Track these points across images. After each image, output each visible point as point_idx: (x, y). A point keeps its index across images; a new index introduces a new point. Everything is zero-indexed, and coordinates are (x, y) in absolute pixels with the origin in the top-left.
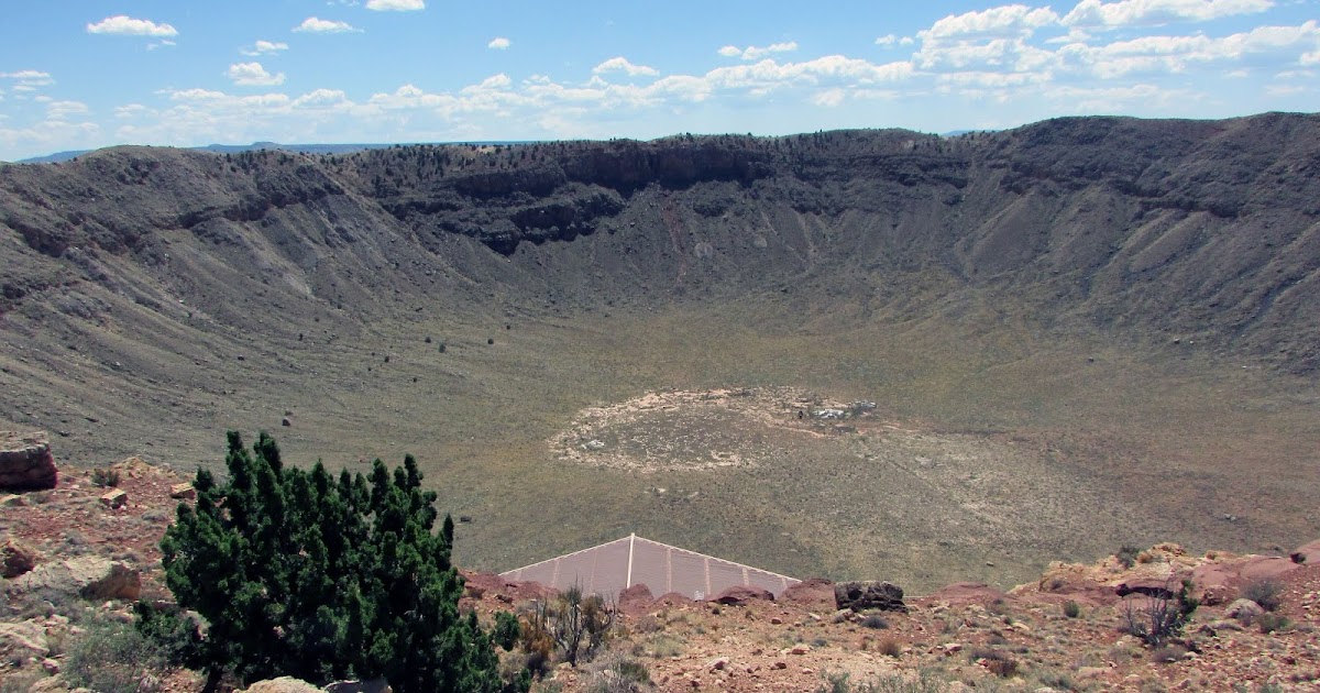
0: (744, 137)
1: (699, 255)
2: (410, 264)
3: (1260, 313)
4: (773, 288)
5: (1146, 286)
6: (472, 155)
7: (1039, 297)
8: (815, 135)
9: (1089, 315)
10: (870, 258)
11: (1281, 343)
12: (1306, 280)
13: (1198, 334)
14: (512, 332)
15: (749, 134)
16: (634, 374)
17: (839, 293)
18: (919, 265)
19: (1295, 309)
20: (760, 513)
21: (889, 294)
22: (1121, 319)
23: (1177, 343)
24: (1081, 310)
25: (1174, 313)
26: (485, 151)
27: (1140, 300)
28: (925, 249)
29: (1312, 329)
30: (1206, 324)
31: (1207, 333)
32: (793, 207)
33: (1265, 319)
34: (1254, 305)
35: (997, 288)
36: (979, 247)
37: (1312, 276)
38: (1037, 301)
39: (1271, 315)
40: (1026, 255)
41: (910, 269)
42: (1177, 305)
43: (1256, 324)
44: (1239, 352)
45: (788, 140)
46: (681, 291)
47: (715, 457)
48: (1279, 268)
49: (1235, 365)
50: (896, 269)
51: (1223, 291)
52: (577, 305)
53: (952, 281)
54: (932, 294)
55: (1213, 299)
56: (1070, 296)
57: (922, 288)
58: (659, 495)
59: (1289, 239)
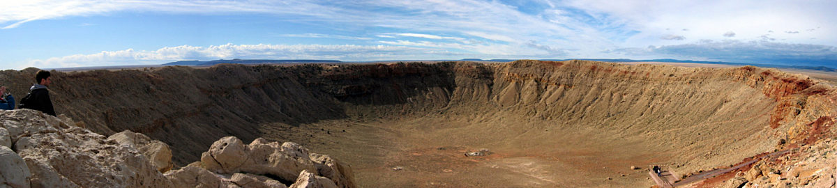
1: (408, 101)
13: (572, 120)
14: (349, 127)
24: (536, 116)
25: (563, 115)
29: (599, 116)
30: (573, 117)
31: (574, 119)
36: (502, 98)
43: (585, 116)
44: (584, 124)
48: (586, 101)
51: (574, 108)
59: (586, 93)
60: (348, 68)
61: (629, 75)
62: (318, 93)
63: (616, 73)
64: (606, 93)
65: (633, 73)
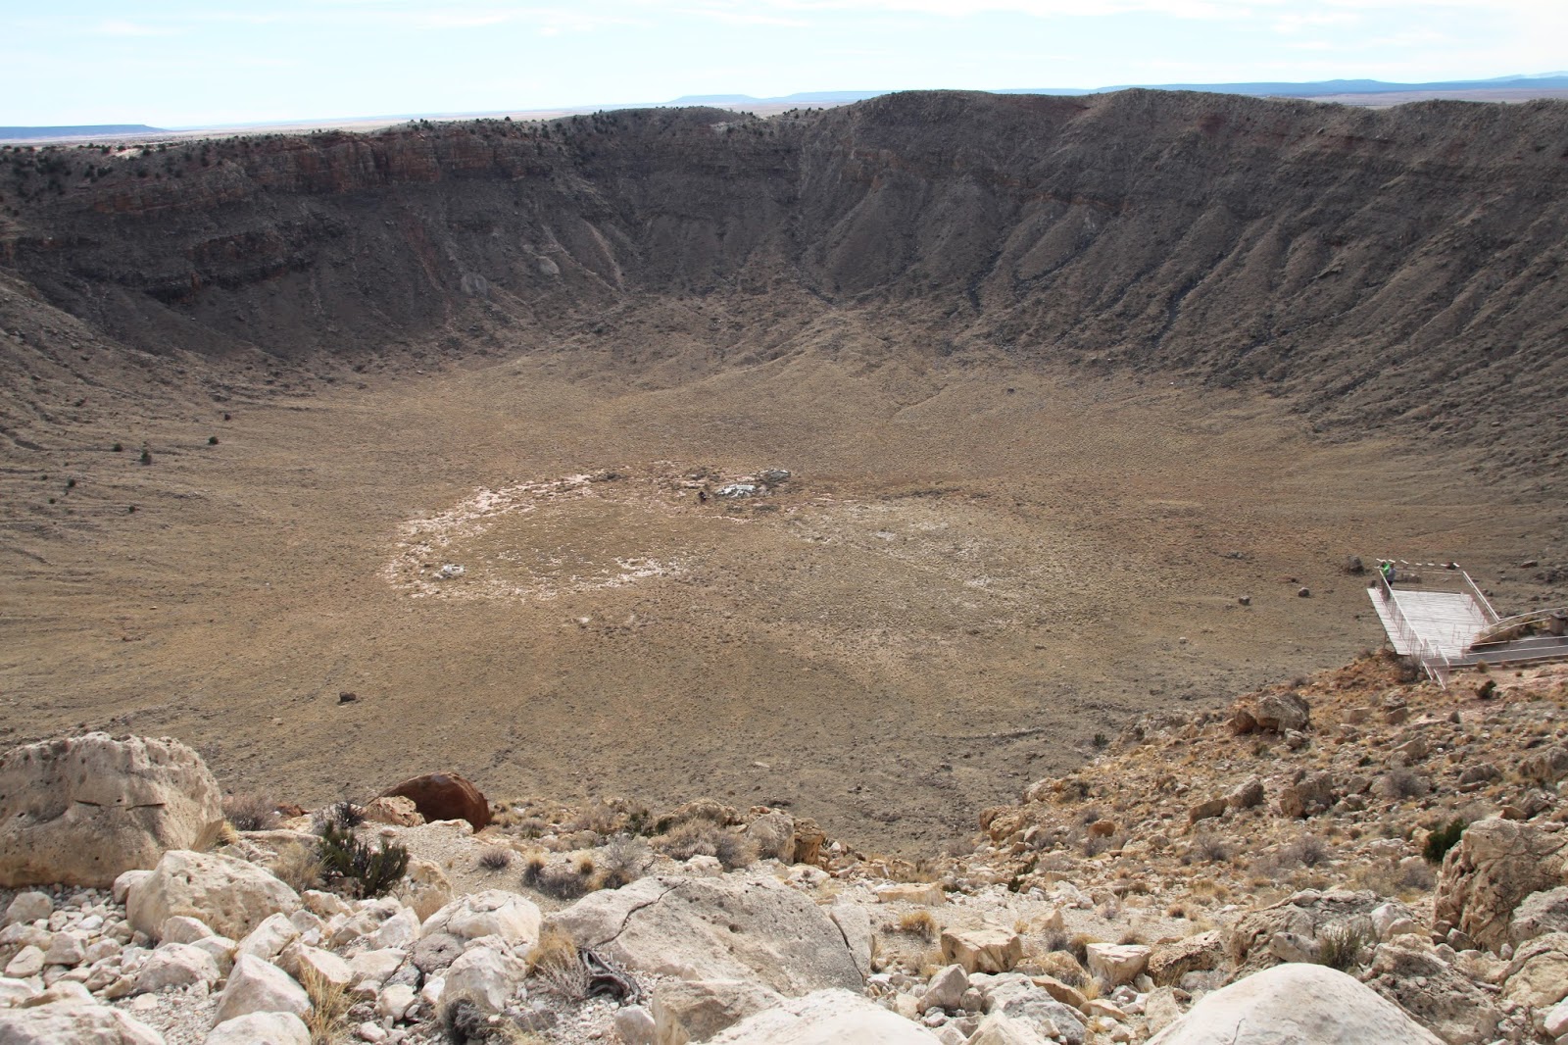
0: (502, 123)
1: (468, 290)
2: (44, 336)
3: (1170, 322)
4: (580, 329)
5: (1043, 296)
6: (105, 162)
7: (923, 317)
8: (594, 116)
9: (989, 335)
10: (699, 278)
11: (1200, 354)
12: (1206, 281)
13: (1115, 349)
14: (234, 423)
15: (508, 119)
16: (445, 467)
17: (673, 329)
18: (764, 286)
19: (1204, 314)
20: (730, 628)
21: (739, 326)
22: (1024, 337)
23: (1094, 362)
24: (976, 330)
25: (1082, 326)
26: (126, 154)
27: (1040, 314)
28: (766, 264)
29: (1226, 336)
30: (1118, 337)
31: (1123, 348)
32: (583, 216)
33: (1176, 326)
34: (1162, 312)
35: (870, 308)
36: (834, 257)
37: (1211, 276)
38: (924, 321)
39: (1181, 322)
40: (894, 265)
41: (754, 291)
42: (1082, 316)
43: (1169, 334)
44: (1162, 367)
45: (558, 125)
46: (455, 343)
47: (627, 566)
48: (1177, 268)
49: (1163, 382)
50: (734, 292)
51: (1125, 297)
52: (312, 375)
53: (814, 301)
54: (792, 321)
55: (1118, 307)
56: (960, 313)
57: (778, 315)
58: (584, 627)
59: (1179, 234)
60: (188, 157)
61: (1362, 153)
62: (72, 287)
63: (1310, 144)
64: (1258, 235)
65: (1384, 144)
